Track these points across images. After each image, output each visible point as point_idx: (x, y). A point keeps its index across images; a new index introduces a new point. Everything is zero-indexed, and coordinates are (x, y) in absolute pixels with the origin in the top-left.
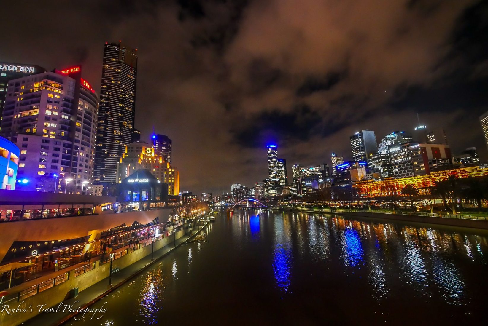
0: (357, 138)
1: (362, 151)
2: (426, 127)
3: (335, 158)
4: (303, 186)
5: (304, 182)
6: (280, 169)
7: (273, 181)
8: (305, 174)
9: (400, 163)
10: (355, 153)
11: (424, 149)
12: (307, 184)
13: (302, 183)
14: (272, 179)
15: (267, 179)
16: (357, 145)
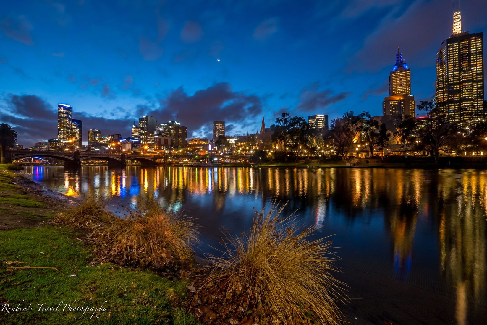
0: (144, 121)
1: (146, 130)
2: (180, 124)
3: (135, 129)
4: (92, 151)
5: (93, 148)
6: (73, 131)
7: (62, 142)
8: (97, 140)
9: (151, 144)
10: (141, 131)
11: (160, 139)
12: (95, 150)
13: (92, 148)
14: (61, 141)
15: (54, 139)
16: (143, 125)
